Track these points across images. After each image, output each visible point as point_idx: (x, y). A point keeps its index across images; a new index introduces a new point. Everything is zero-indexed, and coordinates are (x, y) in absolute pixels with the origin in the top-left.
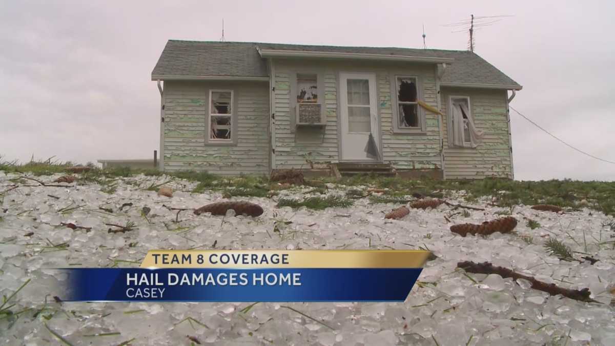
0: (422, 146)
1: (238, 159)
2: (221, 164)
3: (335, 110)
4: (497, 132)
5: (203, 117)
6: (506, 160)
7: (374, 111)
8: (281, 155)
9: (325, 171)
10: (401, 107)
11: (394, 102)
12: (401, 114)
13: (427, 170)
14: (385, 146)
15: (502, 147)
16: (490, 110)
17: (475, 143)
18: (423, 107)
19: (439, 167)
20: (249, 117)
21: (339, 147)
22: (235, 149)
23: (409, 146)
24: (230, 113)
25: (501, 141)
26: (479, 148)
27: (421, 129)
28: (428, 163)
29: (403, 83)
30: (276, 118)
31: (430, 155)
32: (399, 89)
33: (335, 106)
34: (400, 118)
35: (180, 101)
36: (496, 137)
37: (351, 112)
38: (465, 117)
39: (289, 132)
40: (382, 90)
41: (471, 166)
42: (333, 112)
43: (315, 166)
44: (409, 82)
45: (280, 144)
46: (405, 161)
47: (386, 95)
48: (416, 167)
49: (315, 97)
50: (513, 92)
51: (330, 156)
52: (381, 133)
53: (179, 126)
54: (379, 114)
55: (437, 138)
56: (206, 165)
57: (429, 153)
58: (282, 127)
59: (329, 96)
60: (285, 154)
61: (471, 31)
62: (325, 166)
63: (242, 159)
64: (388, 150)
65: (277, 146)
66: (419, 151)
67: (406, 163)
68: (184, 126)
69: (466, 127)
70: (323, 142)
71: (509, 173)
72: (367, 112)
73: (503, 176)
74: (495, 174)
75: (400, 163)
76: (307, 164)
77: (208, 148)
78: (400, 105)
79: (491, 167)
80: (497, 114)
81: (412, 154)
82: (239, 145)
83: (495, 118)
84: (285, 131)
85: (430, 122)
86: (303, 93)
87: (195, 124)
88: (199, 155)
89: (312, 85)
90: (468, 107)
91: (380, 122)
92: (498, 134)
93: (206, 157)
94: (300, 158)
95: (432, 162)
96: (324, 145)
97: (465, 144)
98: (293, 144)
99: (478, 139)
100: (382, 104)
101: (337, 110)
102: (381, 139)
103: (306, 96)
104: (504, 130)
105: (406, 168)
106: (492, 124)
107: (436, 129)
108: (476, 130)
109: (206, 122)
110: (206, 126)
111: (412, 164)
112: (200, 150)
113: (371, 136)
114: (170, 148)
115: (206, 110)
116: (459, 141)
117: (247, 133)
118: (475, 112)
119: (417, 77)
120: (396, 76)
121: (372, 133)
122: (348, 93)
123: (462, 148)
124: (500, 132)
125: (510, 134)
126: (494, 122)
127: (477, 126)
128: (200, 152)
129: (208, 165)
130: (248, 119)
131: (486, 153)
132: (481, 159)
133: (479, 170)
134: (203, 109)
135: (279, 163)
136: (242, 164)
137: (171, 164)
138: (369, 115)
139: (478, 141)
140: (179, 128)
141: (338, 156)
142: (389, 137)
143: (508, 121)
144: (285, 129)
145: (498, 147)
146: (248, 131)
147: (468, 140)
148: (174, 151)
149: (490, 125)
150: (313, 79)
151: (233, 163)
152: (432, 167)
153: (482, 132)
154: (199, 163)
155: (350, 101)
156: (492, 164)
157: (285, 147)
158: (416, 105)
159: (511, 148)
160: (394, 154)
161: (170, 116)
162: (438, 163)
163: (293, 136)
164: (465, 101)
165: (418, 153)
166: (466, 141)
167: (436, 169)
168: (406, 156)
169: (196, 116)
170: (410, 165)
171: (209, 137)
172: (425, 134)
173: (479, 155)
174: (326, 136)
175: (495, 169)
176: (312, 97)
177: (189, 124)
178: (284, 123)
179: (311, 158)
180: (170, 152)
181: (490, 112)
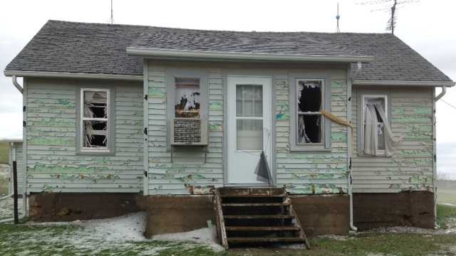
0: (325, 166)
1: (116, 170)
2: (96, 176)
3: (220, 123)
4: (419, 137)
5: (74, 121)
6: (428, 170)
7: (267, 125)
8: (155, 178)
9: (208, 198)
10: (302, 119)
11: (294, 113)
12: (300, 126)
13: (330, 195)
14: (280, 166)
15: (422, 154)
16: (413, 111)
17: (390, 150)
18: (328, 118)
19: (345, 191)
20: (128, 122)
21: (224, 168)
22: (112, 158)
23: (309, 166)
24: (106, 117)
25: (421, 148)
26: (395, 156)
27: (325, 145)
28: (332, 186)
29: (305, 87)
30: (150, 133)
31: (334, 177)
32: (300, 95)
33: (221, 119)
34: (299, 131)
35: (44, 101)
36: (417, 143)
37: (240, 125)
38: (380, 120)
39: (165, 150)
40: (279, 98)
41: (384, 178)
42: (219, 125)
43: (196, 191)
44: (313, 86)
45: (154, 165)
46: (304, 185)
47: (283, 104)
48: (316, 192)
49: (198, 106)
50: (443, 89)
51: (214, 180)
52: (276, 151)
53: (46, 132)
54: (274, 127)
55: (344, 156)
56: (77, 178)
57: (332, 175)
58: (157, 144)
59: (214, 106)
60: (160, 177)
61: (393, 9)
62: (207, 190)
63: (121, 170)
64: (284, 171)
65: (149, 167)
66: (321, 172)
67: (304, 187)
68: (51, 131)
69: (381, 132)
70: (205, 162)
71: (431, 186)
72: (258, 126)
73: (423, 189)
74: (413, 187)
75: (298, 187)
76: (186, 189)
77: (81, 158)
78: (300, 115)
79: (408, 178)
80: (420, 116)
81: (312, 176)
82: (117, 154)
83: (418, 120)
84: (160, 149)
85: (336, 137)
86: (184, 101)
87: (63, 130)
88: (69, 166)
89: (195, 91)
90: (384, 107)
91: (274, 137)
92: (419, 140)
93: (77, 168)
94: (178, 182)
95: (336, 186)
96: (207, 165)
97: (379, 152)
98: (170, 165)
99: (394, 146)
100: (278, 116)
101: (224, 123)
102: (275, 158)
103: (188, 105)
104: (428, 135)
105: (304, 192)
106: (414, 128)
107: (344, 145)
108: (392, 135)
109: (77, 127)
110: (77, 132)
111: (311, 187)
112: (71, 160)
113: (263, 156)
114: (34, 157)
115: (77, 113)
116: (371, 149)
117: (126, 141)
118: (393, 113)
119: (323, 80)
120: (298, 80)
121: (264, 150)
122: (237, 101)
123: (374, 156)
124: (422, 137)
125: (435, 140)
126: (416, 126)
127: (394, 130)
128: (70, 162)
129: (80, 177)
130: (127, 124)
131: (403, 162)
132: (396, 169)
133: (393, 182)
134: (74, 111)
135: (152, 187)
136: (121, 177)
137: (35, 176)
138: (262, 129)
139: (394, 148)
140: (46, 134)
141: (223, 178)
142: (284, 156)
143: (433, 124)
144: (160, 146)
145: (418, 155)
146: (128, 138)
147: (382, 147)
148: (38, 161)
149: (411, 129)
150: (195, 84)
151: (110, 175)
152: (336, 191)
153: (400, 138)
154: (69, 175)
155: (239, 111)
156: (410, 174)
157: (160, 168)
158: (320, 116)
159: (435, 156)
160: (290, 176)
161: (34, 119)
162: (343, 187)
163: (169, 155)
164: (383, 100)
165: (319, 174)
166: (380, 148)
167: (341, 193)
168: (304, 178)
169: (66, 121)
170: (309, 189)
171: (82, 145)
172: (329, 152)
173: (395, 165)
174: (209, 155)
175: (413, 181)
176: (194, 106)
177: (58, 130)
178: (159, 139)
179: (190, 182)
180: (34, 162)
181: (411, 113)
